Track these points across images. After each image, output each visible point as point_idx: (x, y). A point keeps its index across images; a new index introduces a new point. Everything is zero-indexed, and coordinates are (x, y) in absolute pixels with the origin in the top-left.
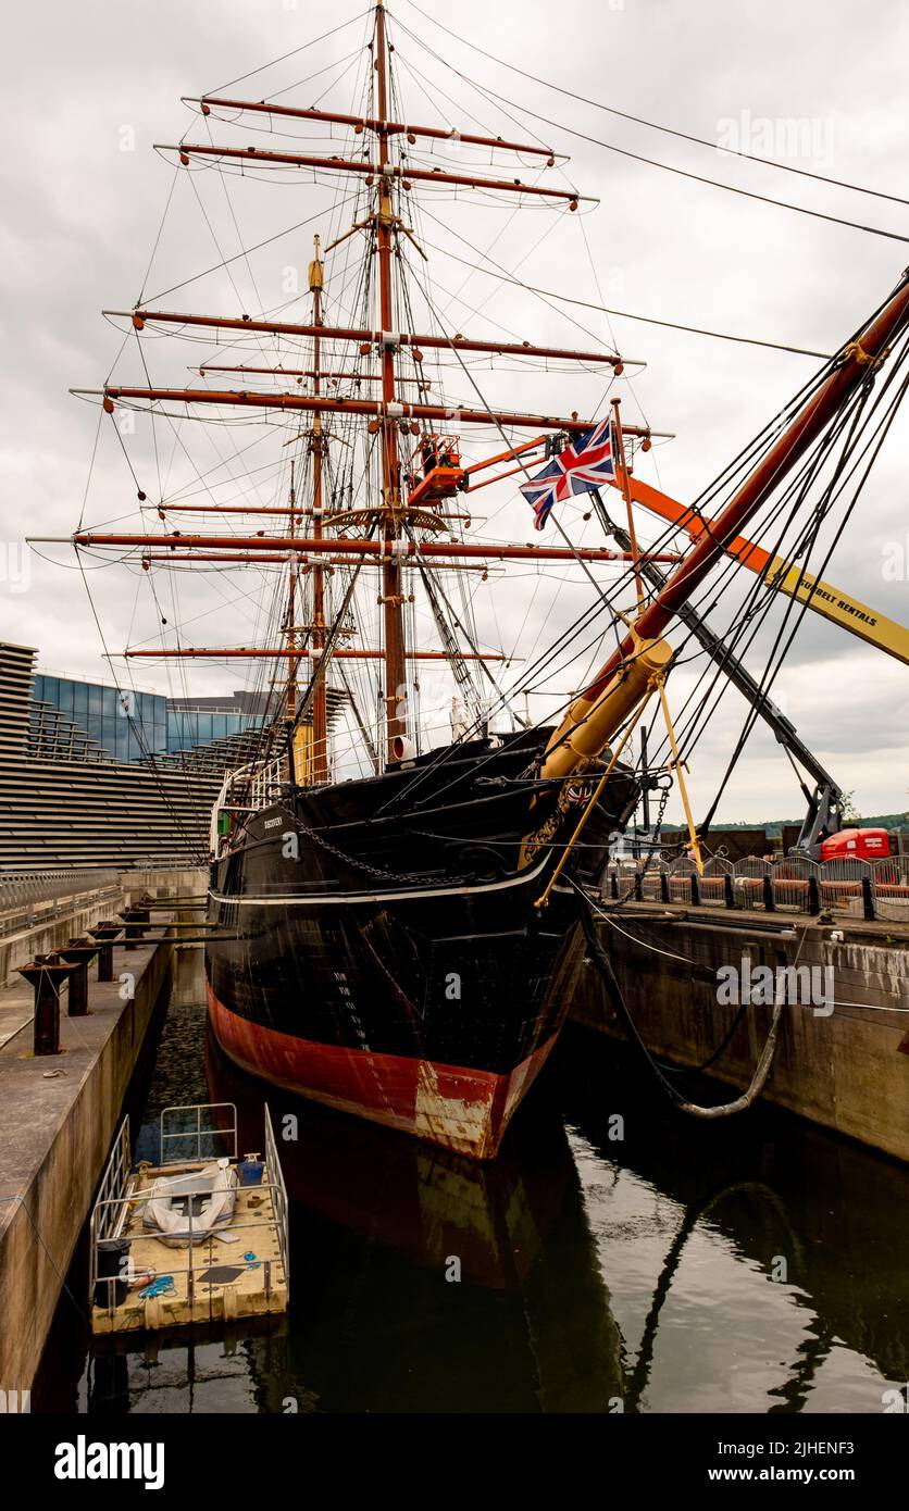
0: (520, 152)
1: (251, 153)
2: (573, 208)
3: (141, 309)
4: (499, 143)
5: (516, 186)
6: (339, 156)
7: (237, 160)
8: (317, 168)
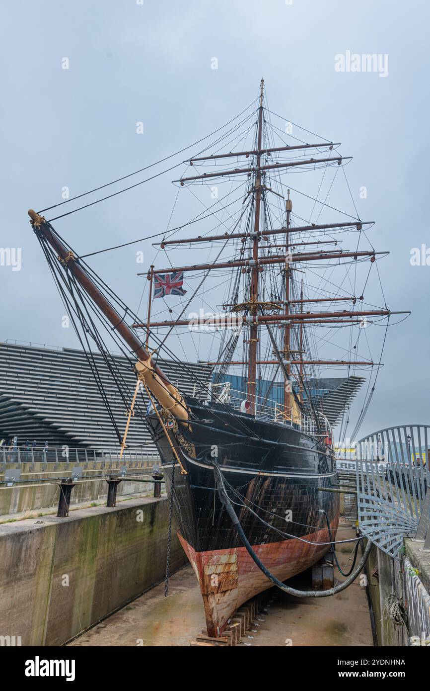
0: (317, 147)
1: (205, 176)
2: (339, 164)
3: (165, 241)
4: (308, 146)
5: (312, 161)
6: (238, 168)
7: (201, 180)
8: (230, 175)
